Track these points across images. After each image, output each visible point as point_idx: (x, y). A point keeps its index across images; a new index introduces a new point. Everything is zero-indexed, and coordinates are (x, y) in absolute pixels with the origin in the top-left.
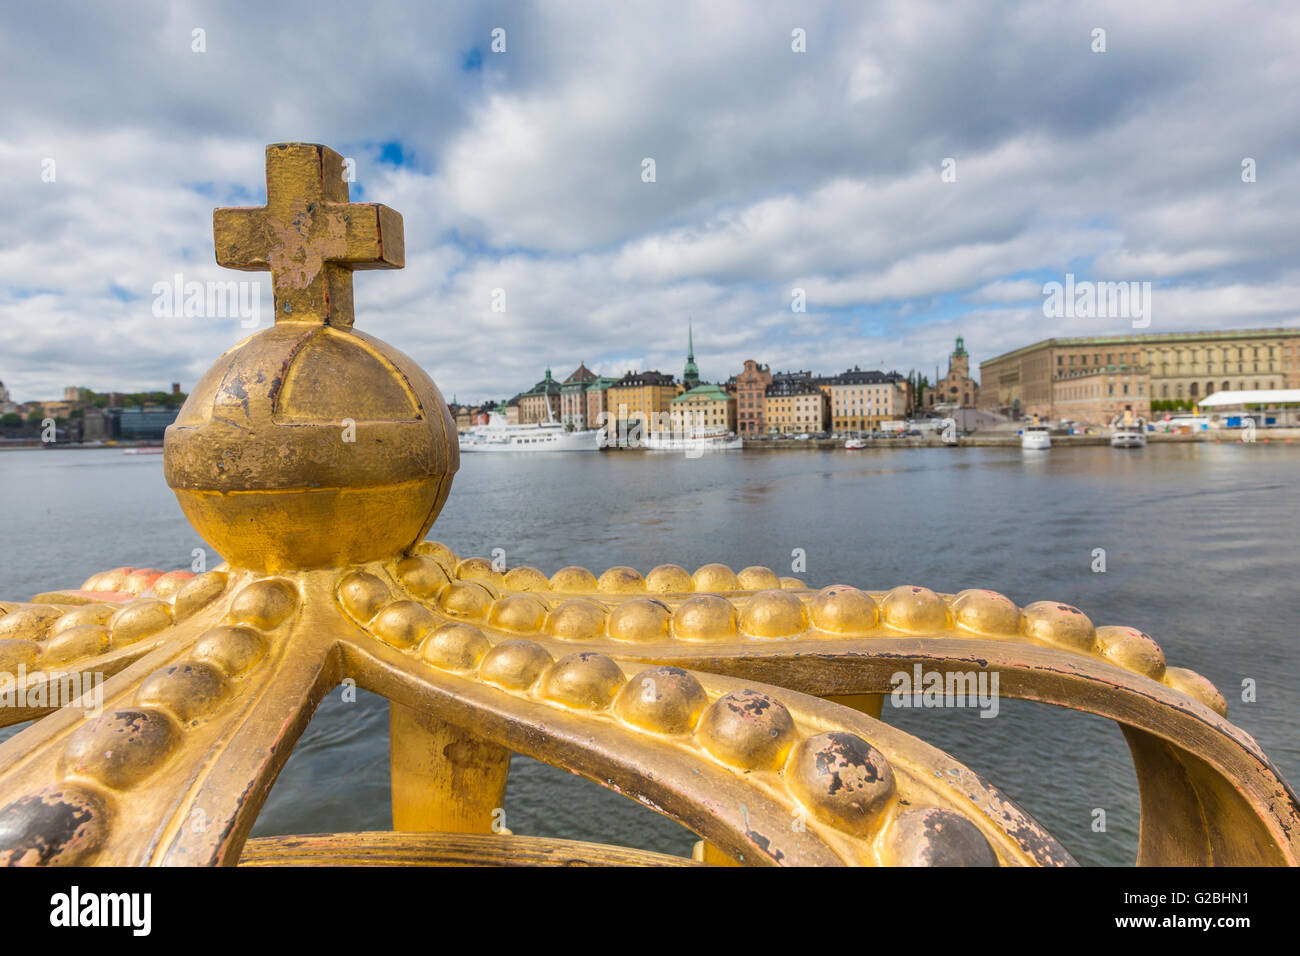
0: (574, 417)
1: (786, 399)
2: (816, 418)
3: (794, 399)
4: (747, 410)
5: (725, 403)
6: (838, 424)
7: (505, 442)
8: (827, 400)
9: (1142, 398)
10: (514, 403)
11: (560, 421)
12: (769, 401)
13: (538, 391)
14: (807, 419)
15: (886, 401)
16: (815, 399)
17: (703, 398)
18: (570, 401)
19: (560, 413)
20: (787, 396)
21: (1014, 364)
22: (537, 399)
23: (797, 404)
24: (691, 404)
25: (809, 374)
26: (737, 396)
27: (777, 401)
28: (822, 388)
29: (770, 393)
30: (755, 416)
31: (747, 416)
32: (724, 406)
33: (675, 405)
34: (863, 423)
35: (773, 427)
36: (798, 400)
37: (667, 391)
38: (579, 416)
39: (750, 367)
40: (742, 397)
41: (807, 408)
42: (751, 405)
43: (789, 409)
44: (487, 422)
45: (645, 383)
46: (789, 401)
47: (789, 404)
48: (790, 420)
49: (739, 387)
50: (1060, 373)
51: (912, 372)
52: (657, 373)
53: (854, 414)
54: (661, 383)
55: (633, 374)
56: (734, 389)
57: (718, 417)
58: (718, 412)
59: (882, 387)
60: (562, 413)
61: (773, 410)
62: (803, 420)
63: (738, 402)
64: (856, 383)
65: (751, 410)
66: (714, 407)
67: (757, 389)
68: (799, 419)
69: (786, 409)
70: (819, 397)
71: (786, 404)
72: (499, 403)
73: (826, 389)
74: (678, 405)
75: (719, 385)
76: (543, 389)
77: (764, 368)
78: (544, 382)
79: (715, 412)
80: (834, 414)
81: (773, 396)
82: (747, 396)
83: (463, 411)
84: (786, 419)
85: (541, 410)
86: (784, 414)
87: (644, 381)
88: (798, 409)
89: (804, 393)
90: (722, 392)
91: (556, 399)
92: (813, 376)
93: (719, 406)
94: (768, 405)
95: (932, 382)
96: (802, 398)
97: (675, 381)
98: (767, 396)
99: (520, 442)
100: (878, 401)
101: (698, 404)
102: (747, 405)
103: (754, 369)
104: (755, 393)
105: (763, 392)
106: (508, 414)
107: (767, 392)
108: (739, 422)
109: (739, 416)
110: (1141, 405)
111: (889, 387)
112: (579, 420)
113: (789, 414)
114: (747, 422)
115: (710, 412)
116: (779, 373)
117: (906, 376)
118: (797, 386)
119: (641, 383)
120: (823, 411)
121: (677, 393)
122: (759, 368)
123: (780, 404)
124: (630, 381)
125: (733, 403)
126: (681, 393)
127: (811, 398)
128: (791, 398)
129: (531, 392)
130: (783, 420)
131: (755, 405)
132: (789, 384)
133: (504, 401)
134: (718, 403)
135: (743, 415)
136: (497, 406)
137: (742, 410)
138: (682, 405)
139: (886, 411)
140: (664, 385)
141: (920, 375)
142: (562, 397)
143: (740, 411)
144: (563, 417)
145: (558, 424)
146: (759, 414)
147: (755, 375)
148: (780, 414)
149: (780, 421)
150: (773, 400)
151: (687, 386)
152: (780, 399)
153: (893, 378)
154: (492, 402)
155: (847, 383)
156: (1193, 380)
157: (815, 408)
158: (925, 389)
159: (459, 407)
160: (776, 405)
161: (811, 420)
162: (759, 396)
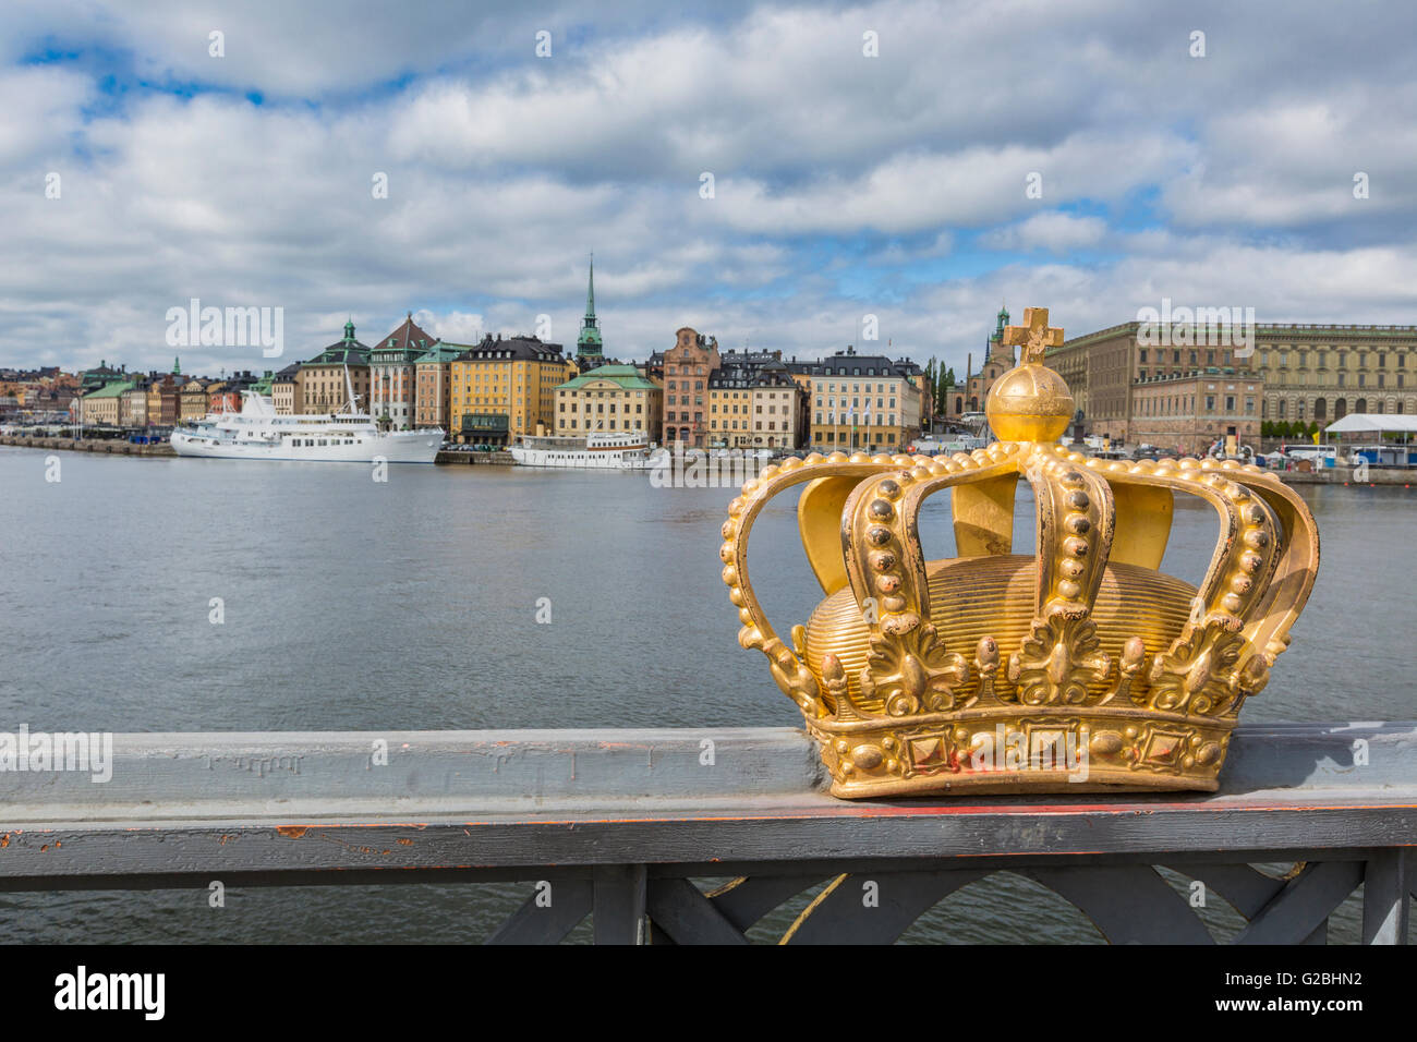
0: (392, 405)
1: (741, 393)
2: (785, 426)
3: (752, 394)
4: (678, 408)
5: (644, 395)
6: (819, 437)
7: (270, 443)
8: (804, 399)
9: (1251, 418)
10: (287, 377)
11: (368, 413)
12: (715, 396)
13: (331, 360)
14: (772, 426)
15: (892, 405)
16: (786, 396)
17: (608, 385)
18: (386, 379)
19: (367, 400)
20: (742, 388)
21: (1079, 358)
22: (328, 372)
23: (757, 402)
24: (589, 395)
25: (777, 355)
26: (664, 385)
27: (726, 396)
28: (796, 378)
29: (716, 384)
30: (691, 418)
31: (678, 418)
32: (643, 400)
33: (563, 394)
34: (856, 436)
35: (719, 438)
36: (759, 396)
37: (553, 371)
38: (400, 405)
39: (686, 338)
40: (672, 387)
41: (772, 410)
42: (685, 401)
43: (745, 411)
44: (239, 408)
45: (515, 357)
46: (745, 396)
47: (745, 402)
48: (745, 428)
49: (667, 371)
50: (1143, 374)
51: (932, 362)
52: (534, 340)
53: (843, 422)
54: (541, 357)
55: (495, 339)
56: (660, 374)
57: (633, 416)
58: (633, 409)
59: (887, 382)
60: (372, 397)
61: (720, 409)
62: (765, 427)
63: (665, 395)
64: (849, 374)
65: (684, 408)
66: (627, 401)
67: (696, 376)
68: (759, 426)
69: (740, 410)
70: (792, 393)
71: (740, 402)
72: (261, 375)
73: (803, 380)
74: (569, 394)
75: (634, 364)
76: (339, 356)
77: (708, 342)
78: (342, 344)
79: (627, 409)
80: (813, 421)
81: (721, 387)
82: (679, 387)
83: (194, 386)
84: (740, 425)
85: (335, 390)
86: (735, 417)
87: (513, 353)
88: (759, 410)
89: (769, 383)
90: (639, 377)
91: (362, 373)
92: (783, 359)
93: (633, 401)
94: (713, 402)
95: (960, 378)
96: (766, 393)
97: (564, 355)
98: (711, 387)
99: (296, 443)
100: (880, 404)
101: (601, 395)
102: (678, 400)
103: (693, 343)
104: (692, 381)
105: (705, 381)
106: (276, 396)
107: (711, 381)
108: (665, 426)
109: (665, 418)
110: (1249, 427)
111: (898, 382)
112: (400, 412)
113: (744, 417)
114: (678, 427)
115: (620, 409)
116: (732, 351)
117: (923, 367)
118: (758, 374)
119: (508, 355)
120: (796, 416)
121: (567, 376)
122: (700, 341)
123: (730, 402)
124: (490, 350)
125: (656, 394)
126: (573, 376)
127: (779, 394)
128: (748, 392)
129: (318, 359)
130: (735, 427)
131: (692, 399)
132: (746, 370)
133: (268, 374)
134: (633, 394)
135: (672, 416)
136: (255, 380)
137: (671, 408)
138: (574, 394)
139: (892, 418)
140: (545, 360)
141: (943, 365)
142: (373, 372)
143: (667, 408)
144: (372, 404)
145: (367, 417)
146: (698, 415)
147: (694, 353)
148: (730, 417)
149: (730, 428)
150: (720, 393)
151: (584, 366)
152: (731, 393)
153: (904, 369)
154: (247, 374)
155: (834, 373)
156: (1320, 394)
157: (785, 410)
158: (950, 389)
159: (187, 380)
160: (726, 402)
161: (779, 428)
162: (699, 386)
